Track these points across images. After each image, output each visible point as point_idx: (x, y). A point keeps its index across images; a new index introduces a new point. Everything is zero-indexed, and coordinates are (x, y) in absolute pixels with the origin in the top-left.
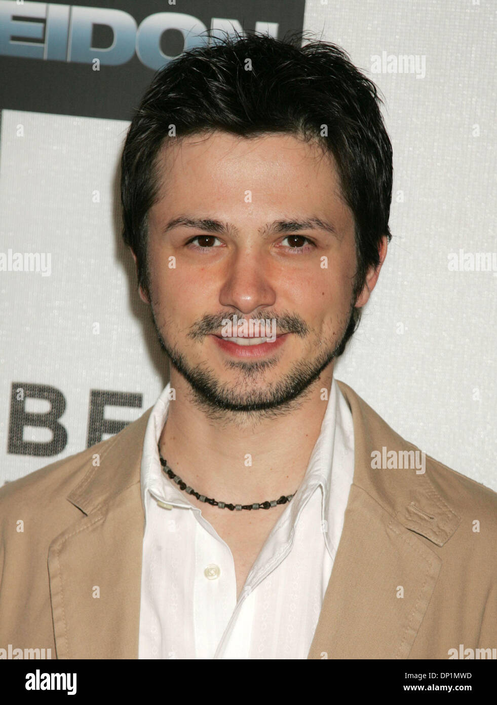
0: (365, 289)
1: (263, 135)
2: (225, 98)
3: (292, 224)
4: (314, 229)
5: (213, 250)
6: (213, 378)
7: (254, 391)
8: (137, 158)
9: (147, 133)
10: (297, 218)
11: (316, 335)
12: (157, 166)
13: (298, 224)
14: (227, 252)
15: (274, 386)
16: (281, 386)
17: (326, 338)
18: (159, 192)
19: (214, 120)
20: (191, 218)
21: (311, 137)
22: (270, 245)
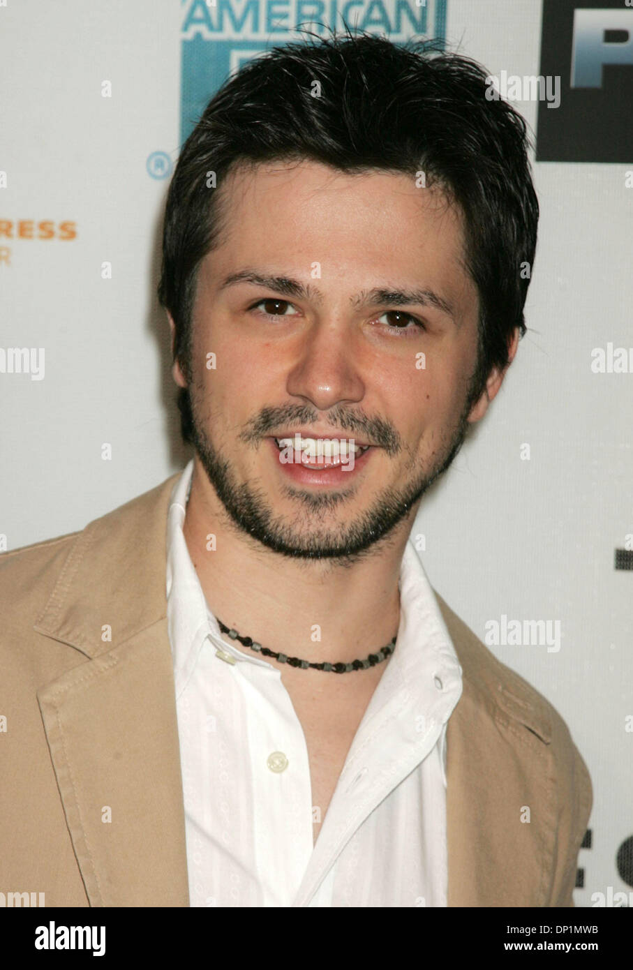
0: (484, 397)
1: (368, 171)
2: (323, 116)
3: (396, 295)
4: (426, 305)
5: (285, 319)
6: (264, 506)
7: (319, 532)
8: (194, 185)
9: (210, 153)
10: (404, 288)
11: (409, 454)
12: (220, 200)
13: (404, 297)
14: (304, 325)
15: (348, 526)
16: (357, 527)
17: (422, 459)
18: (219, 235)
19: (306, 143)
20: (260, 273)
21: (434, 180)
22: (364, 321)
